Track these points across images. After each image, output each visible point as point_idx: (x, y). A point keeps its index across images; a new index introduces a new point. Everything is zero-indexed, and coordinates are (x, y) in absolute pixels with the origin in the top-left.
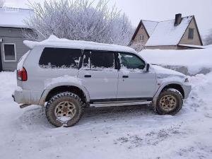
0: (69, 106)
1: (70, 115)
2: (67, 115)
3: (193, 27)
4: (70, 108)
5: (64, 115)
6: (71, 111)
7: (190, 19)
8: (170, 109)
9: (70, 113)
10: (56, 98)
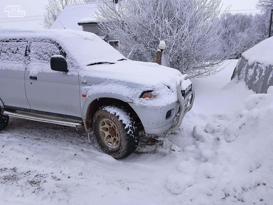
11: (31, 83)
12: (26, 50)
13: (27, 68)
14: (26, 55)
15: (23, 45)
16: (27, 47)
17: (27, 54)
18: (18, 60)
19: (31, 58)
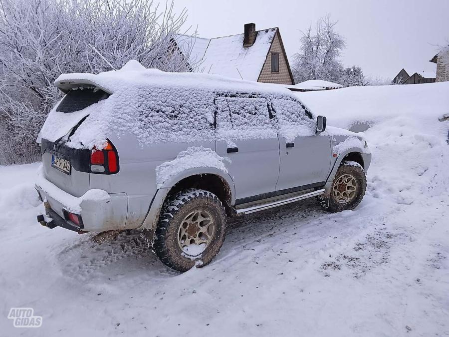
0: (200, 219)
1: (203, 239)
2: (197, 240)
3: (279, 50)
4: (202, 224)
5: (192, 242)
6: (203, 230)
7: (271, 34)
8: (348, 200)
9: (201, 235)
10: (180, 206)
11: (287, 153)
12: (269, 111)
13: (280, 133)
14: (271, 116)
15: (261, 102)
16: (268, 105)
17: (273, 114)
18: (263, 123)
19: (281, 120)
